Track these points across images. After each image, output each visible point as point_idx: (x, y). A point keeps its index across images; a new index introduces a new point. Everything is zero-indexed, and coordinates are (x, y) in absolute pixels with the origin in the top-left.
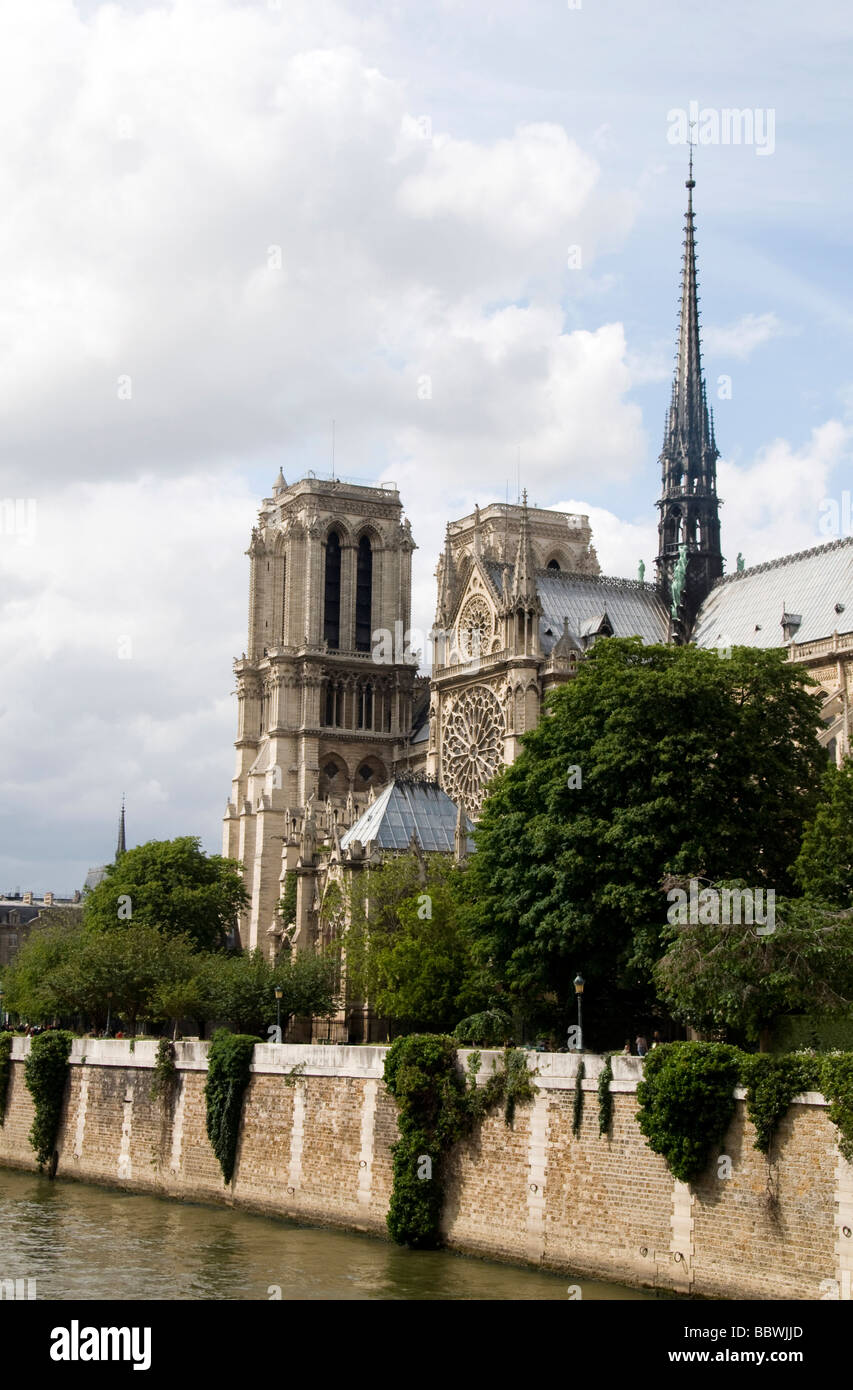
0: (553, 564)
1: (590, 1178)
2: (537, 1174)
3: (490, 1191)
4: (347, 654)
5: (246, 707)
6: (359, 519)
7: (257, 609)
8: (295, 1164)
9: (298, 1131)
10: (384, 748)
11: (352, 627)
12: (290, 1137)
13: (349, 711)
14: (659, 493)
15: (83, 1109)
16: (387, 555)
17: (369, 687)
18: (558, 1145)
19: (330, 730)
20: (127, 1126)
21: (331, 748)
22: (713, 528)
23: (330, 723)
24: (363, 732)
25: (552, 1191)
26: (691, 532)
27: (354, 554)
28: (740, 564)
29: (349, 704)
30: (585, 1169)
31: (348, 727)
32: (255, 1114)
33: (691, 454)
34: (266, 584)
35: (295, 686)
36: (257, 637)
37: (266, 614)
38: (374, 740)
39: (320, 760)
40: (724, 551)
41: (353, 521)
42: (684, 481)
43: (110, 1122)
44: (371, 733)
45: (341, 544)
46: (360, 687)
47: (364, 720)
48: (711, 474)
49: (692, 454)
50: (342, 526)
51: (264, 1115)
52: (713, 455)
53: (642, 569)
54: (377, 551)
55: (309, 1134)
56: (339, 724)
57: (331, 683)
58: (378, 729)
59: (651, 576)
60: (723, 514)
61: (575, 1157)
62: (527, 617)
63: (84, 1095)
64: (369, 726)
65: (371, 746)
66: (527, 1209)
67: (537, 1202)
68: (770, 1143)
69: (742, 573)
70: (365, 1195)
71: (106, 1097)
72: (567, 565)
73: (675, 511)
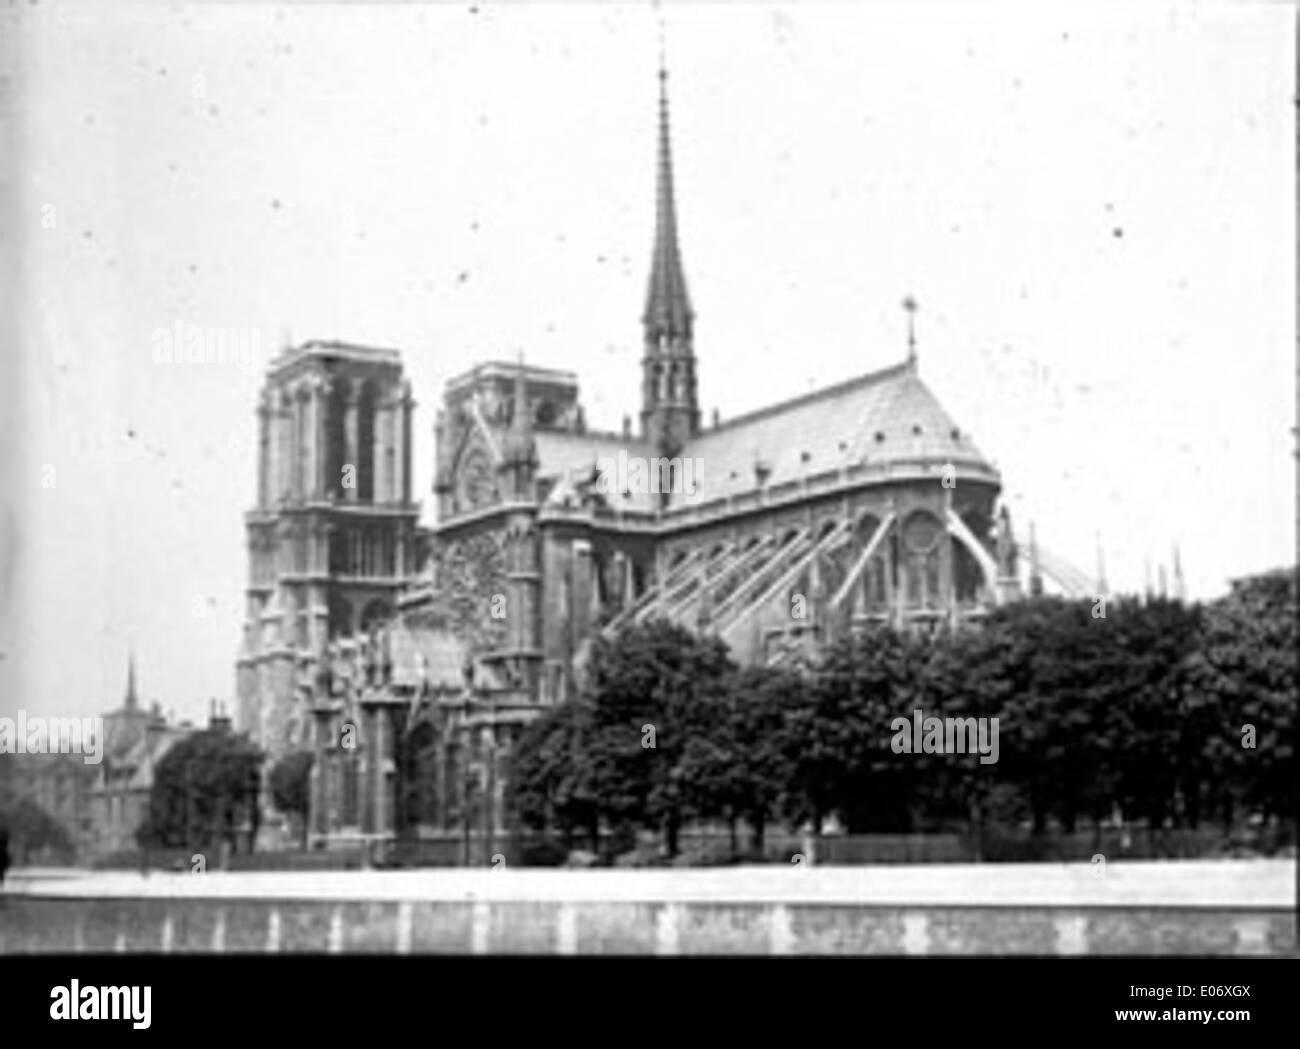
4: (352, 506)
5: (256, 557)
6: (361, 380)
10: (389, 593)
11: (355, 481)
13: (355, 559)
14: (641, 354)
16: (389, 412)
19: (337, 577)
21: (338, 594)
22: (691, 383)
23: (338, 571)
24: (367, 579)
26: (672, 388)
27: (358, 411)
28: (716, 416)
29: (355, 552)
31: (354, 574)
33: (669, 315)
34: (273, 441)
35: (303, 537)
37: (274, 469)
38: (379, 585)
39: (328, 608)
40: (701, 406)
41: (355, 382)
42: (664, 341)
44: (376, 579)
45: (342, 401)
46: (365, 536)
47: (369, 567)
48: (687, 335)
49: (672, 315)
50: (343, 386)
52: (688, 318)
53: (627, 423)
54: (380, 408)
56: (347, 571)
57: (338, 533)
58: (382, 575)
59: (636, 429)
64: (374, 572)
65: (378, 592)
69: (718, 428)
73: (658, 369)
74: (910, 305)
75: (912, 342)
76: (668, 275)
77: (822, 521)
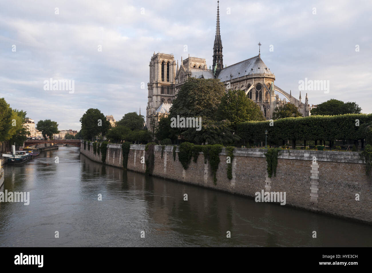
0: (194, 67)
1: (172, 166)
2: (165, 165)
3: (159, 168)
4: (165, 82)
5: (149, 91)
6: (167, 60)
7: (151, 75)
8: (135, 164)
9: (135, 158)
10: (171, 98)
11: (166, 78)
12: (134, 159)
13: (166, 92)
14: (213, 54)
15: (109, 155)
16: (172, 66)
17: (169, 88)
18: (168, 161)
19: (162, 95)
20: (114, 157)
21: (162, 97)
22: (222, 60)
23: (162, 93)
24: (168, 95)
25: (167, 168)
26: (218, 61)
27: (166, 66)
28: (226, 66)
29: (166, 90)
30: (171, 164)
31: (166, 94)
32: (130, 156)
34: (152, 71)
35: (157, 88)
36: (151, 80)
37: (152, 76)
38: (170, 96)
39: (161, 100)
40: (223, 64)
41: (166, 60)
42: (217, 52)
43: (112, 157)
44: (169, 95)
45: (164, 64)
46: (167, 87)
47: (168, 93)
48: (222, 51)
49: (219, 48)
50: (164, 61)
51: (131, 156)
52: (222, 48)
53: (210, 67)
54: (170, 65)
55: (136, 159)
56: (164, 94)
57: (162, 87)
58: (170, 94)
59: (212, 69)
60: (223, 58)
61: (170, 163)
62: (189, 75)
63: (109, 152)
64: (169, 94)
65: (170, 97)
66: (164, 170)
67: (165, 169)
68: (195, 161)
69: (226, 68)
70: (143, 168)
71: (111, 153)
72: (202, 67)
73: (216, 57)
74: (260, 44)
75: (260, 52)
76: (218, 40)
77: (241, 85)
